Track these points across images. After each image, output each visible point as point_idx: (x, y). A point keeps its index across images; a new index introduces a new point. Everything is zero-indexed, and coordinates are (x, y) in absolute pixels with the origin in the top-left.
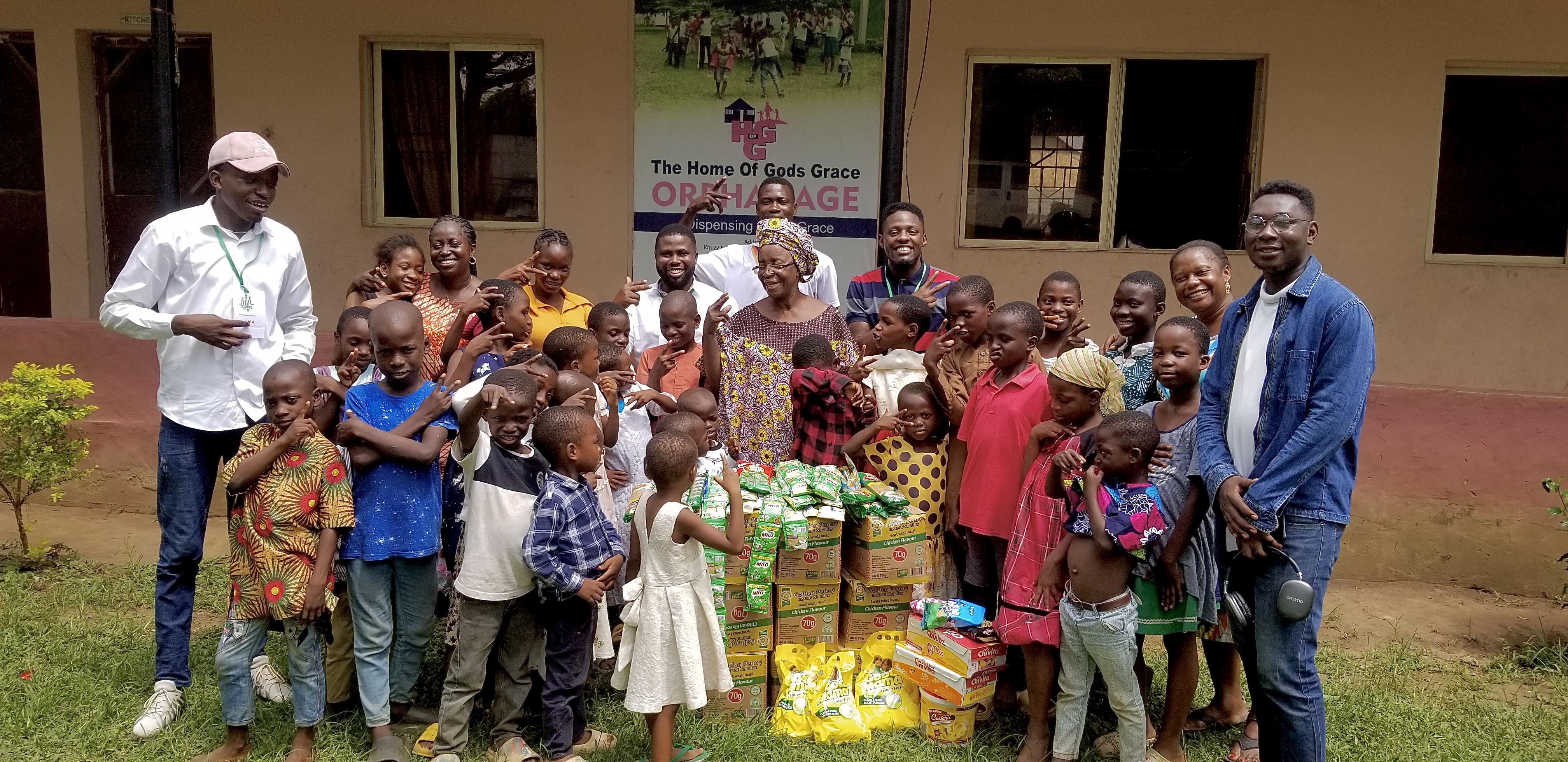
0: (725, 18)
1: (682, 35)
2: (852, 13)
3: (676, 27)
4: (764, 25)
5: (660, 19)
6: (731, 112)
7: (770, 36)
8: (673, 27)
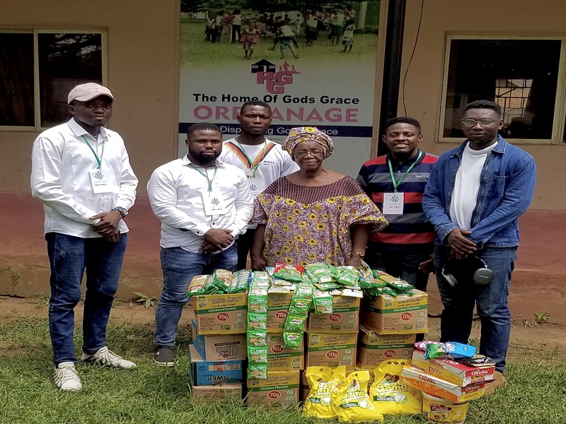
0: (253, 15)
1: (218, 24)
2: (353, 11)
3: (213, 20)
4: (283, 18)
5: (200, 15)
6: (257, 67)
7: (288, 24)
8: (211, 20)
